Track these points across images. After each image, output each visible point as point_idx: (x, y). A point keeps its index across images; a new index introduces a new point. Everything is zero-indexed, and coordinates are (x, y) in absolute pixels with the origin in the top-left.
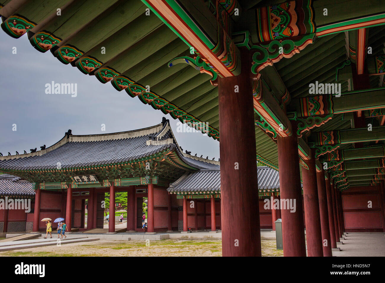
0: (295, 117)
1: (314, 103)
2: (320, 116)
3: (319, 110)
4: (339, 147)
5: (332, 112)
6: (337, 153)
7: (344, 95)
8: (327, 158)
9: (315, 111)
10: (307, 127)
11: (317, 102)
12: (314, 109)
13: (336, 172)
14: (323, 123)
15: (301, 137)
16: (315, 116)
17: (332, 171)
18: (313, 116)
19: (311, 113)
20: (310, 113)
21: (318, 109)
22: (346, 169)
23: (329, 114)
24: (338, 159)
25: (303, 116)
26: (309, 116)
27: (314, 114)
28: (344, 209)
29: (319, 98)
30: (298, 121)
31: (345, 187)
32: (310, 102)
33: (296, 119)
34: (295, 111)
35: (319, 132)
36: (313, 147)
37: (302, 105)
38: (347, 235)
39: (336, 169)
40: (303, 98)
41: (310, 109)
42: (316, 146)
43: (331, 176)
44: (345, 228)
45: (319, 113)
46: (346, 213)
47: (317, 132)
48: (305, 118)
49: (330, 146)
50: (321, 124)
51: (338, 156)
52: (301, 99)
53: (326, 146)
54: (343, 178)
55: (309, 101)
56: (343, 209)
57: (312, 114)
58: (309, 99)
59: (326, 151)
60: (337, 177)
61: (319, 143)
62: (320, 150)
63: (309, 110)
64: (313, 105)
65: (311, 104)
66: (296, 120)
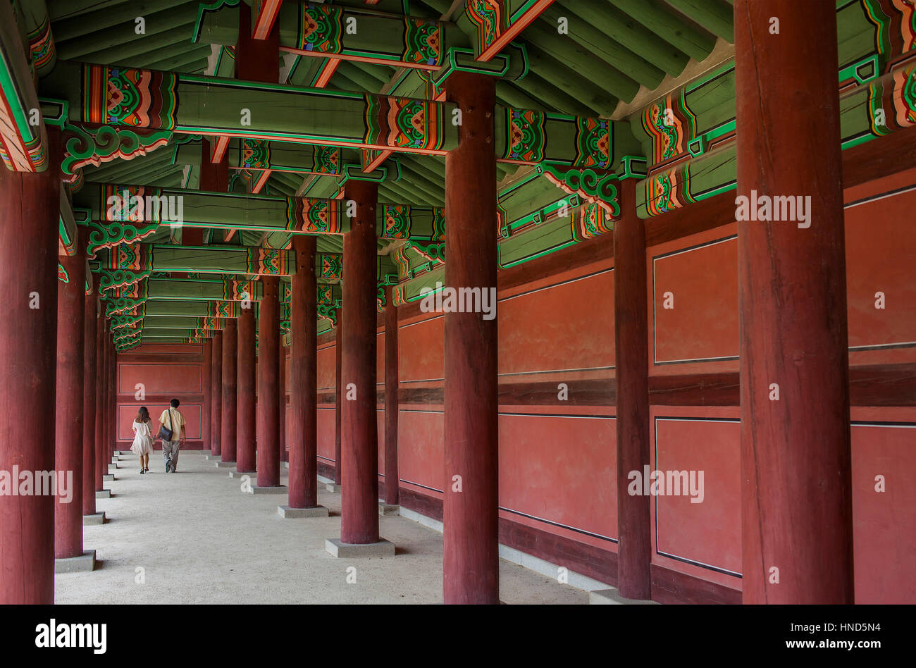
0: (64, 117)
1: (124, 88)
2: (135, 129)
3: (135, 112)
4: (154, 232)
5: (171, 125)
6: (137, 252)
7: (210, 85)
8: (110, 260)
9: (124, 112)
10: (95, 155)
11: (133, 87)
12: (123, 107)
13: (122, 302)
14: (143, 153)
15: (73, 180)
16: (123, 127)
17: (112, 297)
18: (115, 127)
19: (111, 117)
20: (110, 115)
21: (132, 109)
22: (146, 296)
23: (162, 130)
24: (138, 267)
25: (87, 118)
26: (105, 125)
27: (120, 120)
28: (120, 394)
29: (141, 79)
30: (70, 131)
31: (131, 341)
32: (112, 85)
33: (65, 123)
34: (64, 98)
35: (107, 184)
36: (86, 222)
37: (87, 85)
38: (121, 457)
39: (123, 294)
40: (92, 65)
41: (109, 103)
42: (93, 221)
43: (108, 309)
44: (118, 441)
45: (135, 121)
46: (124, 404)
47: (101, 184)
48: (92, 126)
49: (132, 228)
50: (137, 154)
51: (139, 258)
52: (87, 69)
53: (119, 226)
54: (132, 318)
55: (109, 78)
56: (118, 394)
57: (116, 120)
58: (109, 73)
59: (119, 238)
60: (119, 316)
61: (103, 214)
62: (101, 233)
63: (108, 105)
64: (120, 93)
65: (115, 89)
66: (63, 127)
